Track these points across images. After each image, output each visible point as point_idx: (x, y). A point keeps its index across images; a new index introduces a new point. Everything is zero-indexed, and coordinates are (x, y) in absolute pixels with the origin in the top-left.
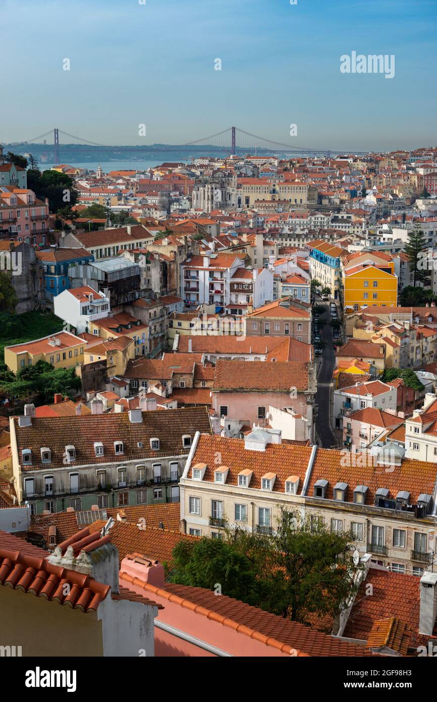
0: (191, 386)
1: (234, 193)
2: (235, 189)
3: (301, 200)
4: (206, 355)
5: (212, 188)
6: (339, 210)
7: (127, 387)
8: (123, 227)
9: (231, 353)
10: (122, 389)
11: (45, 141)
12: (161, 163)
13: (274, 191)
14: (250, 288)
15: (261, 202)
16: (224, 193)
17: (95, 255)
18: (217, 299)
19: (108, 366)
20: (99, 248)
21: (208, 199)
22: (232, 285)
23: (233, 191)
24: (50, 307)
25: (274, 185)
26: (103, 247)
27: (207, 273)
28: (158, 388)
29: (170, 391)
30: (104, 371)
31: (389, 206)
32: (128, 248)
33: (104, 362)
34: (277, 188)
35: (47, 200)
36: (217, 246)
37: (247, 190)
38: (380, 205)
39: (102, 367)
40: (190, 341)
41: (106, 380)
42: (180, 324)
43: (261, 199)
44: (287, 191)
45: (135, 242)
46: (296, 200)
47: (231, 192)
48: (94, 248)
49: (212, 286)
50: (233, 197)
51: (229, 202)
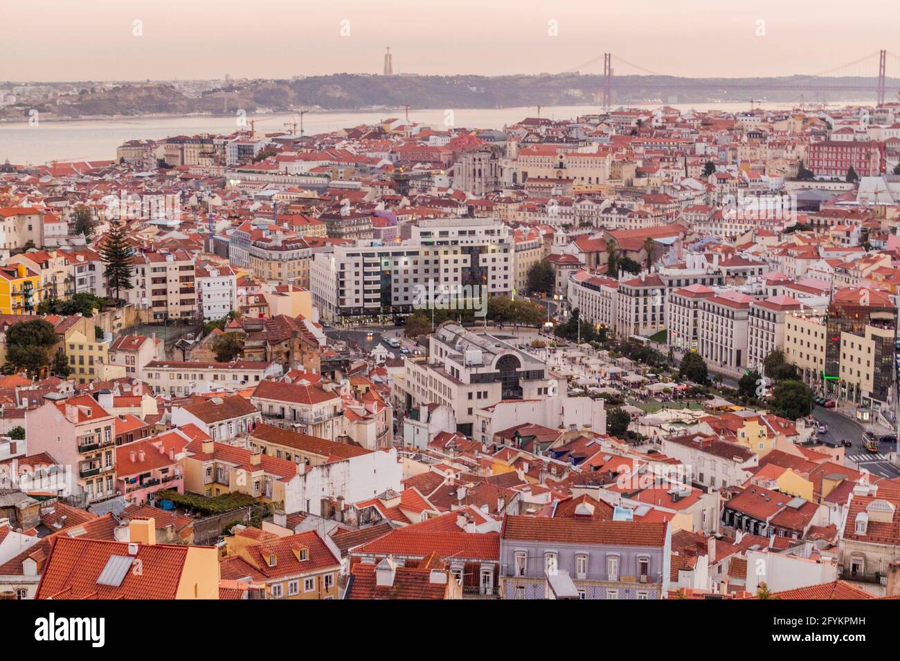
1: (508, 166)
2: (509, 161)
3: (597, 179)
5: (475, 160)
13: (561, 166)
15: (543, 180)
16: (493, 166)
23: (506, 163)
25: (561, 157)
34: (565, 160)
37: (525, 163)
38: (722, 188)
43: (543, 177)
44: (578, 165)
46: (590, 179)
47: (504, 165)
50: (505, 172)
51: (500, 179)
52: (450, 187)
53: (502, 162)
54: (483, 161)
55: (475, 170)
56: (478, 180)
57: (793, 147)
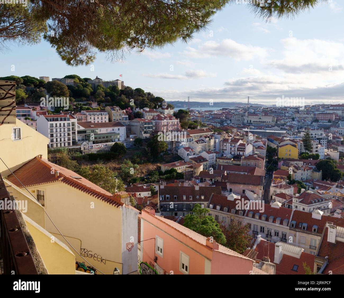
0: (221, 181)
3: (270, 122)
4: (227, 171)
6: (283, 126)
7: (199, 180)
8: (203, 128)
9: (235, 171)
10: (197, 180)
11: (185, 101)
12: (222, 108)
13: (260, 118)
14: (244, 150)
15: (255, 122)
17: (193, 137)
18: (233, 153)
19: (193, 173)
20: (194, 135)
21: (237, 121)
22: (238, 148)
23: (246, 118)
24: (177, 153)
25: (260, 116)
26: (196, 135)
27: (230, 144)
28: (209, 181)
29: (213, 182)
30: (192, 174)
31: (302, 124)
32: (204, 135)
33: (192, 171)
35: (179, 119)
36: (235, 135)
37: (251, 118)
38: (299, 124)
39: (191, 173)
40: (222, 166)
41: (192, 177)
42: (219, 161)
45: (206, 133)
46: (268, 122)
48: (193, 135)
49: (231, 149)
50: (245, 120)
51: (244, 122)
52: (231, 123)
53: (244, 117)
54: (240, 117)
55: (238, 119)
56: (239, 122)
57: (310, 115)
